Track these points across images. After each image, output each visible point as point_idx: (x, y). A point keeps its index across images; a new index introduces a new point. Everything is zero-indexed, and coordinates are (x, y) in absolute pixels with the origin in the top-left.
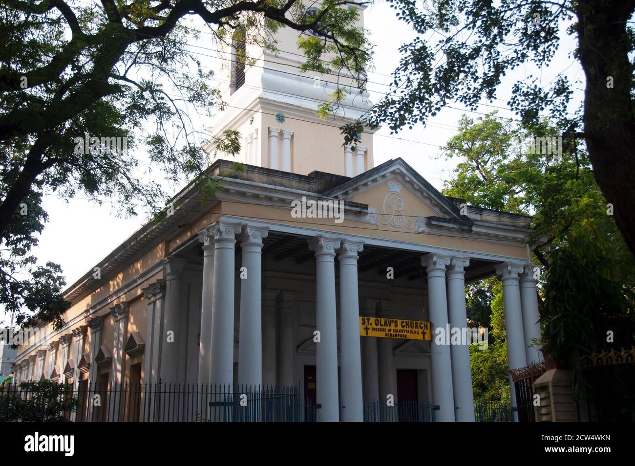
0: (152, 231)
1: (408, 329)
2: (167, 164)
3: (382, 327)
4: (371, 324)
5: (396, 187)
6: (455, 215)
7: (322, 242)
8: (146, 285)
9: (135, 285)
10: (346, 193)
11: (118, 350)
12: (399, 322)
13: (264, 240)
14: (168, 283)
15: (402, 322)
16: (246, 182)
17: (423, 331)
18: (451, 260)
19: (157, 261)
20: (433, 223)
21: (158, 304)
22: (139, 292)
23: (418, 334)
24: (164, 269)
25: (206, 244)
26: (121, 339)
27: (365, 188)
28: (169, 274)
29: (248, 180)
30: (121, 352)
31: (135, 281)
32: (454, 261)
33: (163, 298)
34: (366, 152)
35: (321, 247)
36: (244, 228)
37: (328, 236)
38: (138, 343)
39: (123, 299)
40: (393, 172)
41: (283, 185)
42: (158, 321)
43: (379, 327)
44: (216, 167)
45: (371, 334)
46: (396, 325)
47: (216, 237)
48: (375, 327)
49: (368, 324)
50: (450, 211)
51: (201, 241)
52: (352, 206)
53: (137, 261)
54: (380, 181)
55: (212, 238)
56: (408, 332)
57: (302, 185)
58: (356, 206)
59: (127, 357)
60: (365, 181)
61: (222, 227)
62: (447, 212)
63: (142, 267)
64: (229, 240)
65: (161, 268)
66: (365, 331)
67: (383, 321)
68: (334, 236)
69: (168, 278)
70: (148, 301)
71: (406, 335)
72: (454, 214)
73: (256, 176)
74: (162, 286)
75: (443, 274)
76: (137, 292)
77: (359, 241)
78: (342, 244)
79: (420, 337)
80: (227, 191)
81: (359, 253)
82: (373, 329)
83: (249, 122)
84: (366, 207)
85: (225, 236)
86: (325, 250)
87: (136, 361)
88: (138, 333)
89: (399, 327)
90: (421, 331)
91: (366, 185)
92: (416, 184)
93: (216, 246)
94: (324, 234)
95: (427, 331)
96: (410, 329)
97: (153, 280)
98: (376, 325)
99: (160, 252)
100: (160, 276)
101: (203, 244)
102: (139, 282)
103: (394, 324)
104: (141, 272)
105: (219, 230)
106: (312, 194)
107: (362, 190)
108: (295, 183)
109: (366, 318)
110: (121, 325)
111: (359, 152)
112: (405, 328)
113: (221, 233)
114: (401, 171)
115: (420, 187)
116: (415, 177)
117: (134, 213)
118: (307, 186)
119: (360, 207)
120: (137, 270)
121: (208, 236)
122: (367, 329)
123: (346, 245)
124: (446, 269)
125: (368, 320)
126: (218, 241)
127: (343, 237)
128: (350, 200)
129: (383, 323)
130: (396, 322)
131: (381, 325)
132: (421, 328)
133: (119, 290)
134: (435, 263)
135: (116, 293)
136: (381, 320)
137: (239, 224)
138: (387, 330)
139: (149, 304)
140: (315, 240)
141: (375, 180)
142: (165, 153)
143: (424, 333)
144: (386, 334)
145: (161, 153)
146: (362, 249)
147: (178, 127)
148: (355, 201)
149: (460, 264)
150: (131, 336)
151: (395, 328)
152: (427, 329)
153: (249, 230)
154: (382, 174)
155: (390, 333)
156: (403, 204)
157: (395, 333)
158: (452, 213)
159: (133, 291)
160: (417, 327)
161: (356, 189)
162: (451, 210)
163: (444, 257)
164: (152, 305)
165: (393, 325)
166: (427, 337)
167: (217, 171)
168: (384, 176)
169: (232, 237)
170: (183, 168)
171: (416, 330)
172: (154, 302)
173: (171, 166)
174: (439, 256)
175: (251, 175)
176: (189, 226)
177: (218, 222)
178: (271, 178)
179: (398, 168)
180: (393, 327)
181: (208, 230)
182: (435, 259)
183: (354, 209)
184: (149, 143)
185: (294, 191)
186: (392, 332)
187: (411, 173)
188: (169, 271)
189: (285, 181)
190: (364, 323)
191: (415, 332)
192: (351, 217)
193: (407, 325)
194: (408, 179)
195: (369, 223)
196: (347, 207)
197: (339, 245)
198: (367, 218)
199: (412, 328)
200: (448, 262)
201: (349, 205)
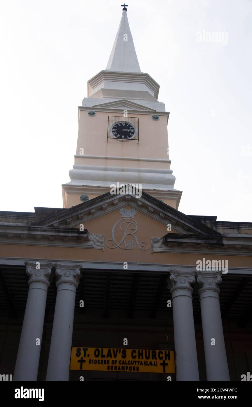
1: (141, 360)
4: (88, 355)
5: (130, 213)
6: (199, 231)
7: (28, 270)
10: (66, 223)
17: (164, 361)
18: (196, 277)
20: (169, 240)
23: (156, 365)
27: (88, 216)
32: (200, 278)
40: (124, 199)
43: (99, 358)
45: (89, 367)
48: (94, 358)
49: (85, 356)
50: (192, 227)
52: (68, 232)
54: (109, 208)
56: (142, 364)
58: (72, 232)
60: (87, 210)
62: (189, 229)
66: (79, 364)
67: (105, 351)
68: (45, 263)
71: (138, 368)
72: (197, 230)
75: (188, 293)
77: (75, 265)
78: (54, 269)
81: (76, 278)
82: (90, 361)
84: (85, 231)
86: (34, 278)
89: (129, 358)
90: (159, 362)
91: (88, 213)
92: (150, 206)
95: (170, 362)
96: (144, 360)
98: (97, 356)
103: (121, 354)
109: (82, 348)
112: (137, 359)
114: (132, 198)
115: (154, 208)
116: (147, 200)
119: (78, 232)
122: (82, 361)
123: (58, 271)
124: (191, 288)
125: (85, 350)
129: (105, 353)
131: (103, 356)
132: (161, 358)
134: (174, 282)
136: (102, 350)
138: (110, 362)
141: (100, 208)
143: (164, 365)
144: (109, 367)
146: (78, 273)
149: (210, 281)
151: (122, 360)
152: (169, 359)
154: (108, 201)
155: (114, 365)
156: (137, 227)
157: (121, 366)
160: (154, 356)
162: (194, 226)
163: (187, 275)
166: (169, 368)
168: (112, 204)
171: (153, 361)
174: (178, 274)
179: (128, 195)
180: (119, 357)
183: (70, 235)
186: (117, 364)
190: (78, 355)
191: (151, 364)
192: (71, 244)
193: (141, 355)
194: (141, 204)
195: (92, 248)
196: (62, 234)
197: (49, 271)
198: (89, 244)
199: (148, 358)
200: (192, 279)
201: (64, 232)
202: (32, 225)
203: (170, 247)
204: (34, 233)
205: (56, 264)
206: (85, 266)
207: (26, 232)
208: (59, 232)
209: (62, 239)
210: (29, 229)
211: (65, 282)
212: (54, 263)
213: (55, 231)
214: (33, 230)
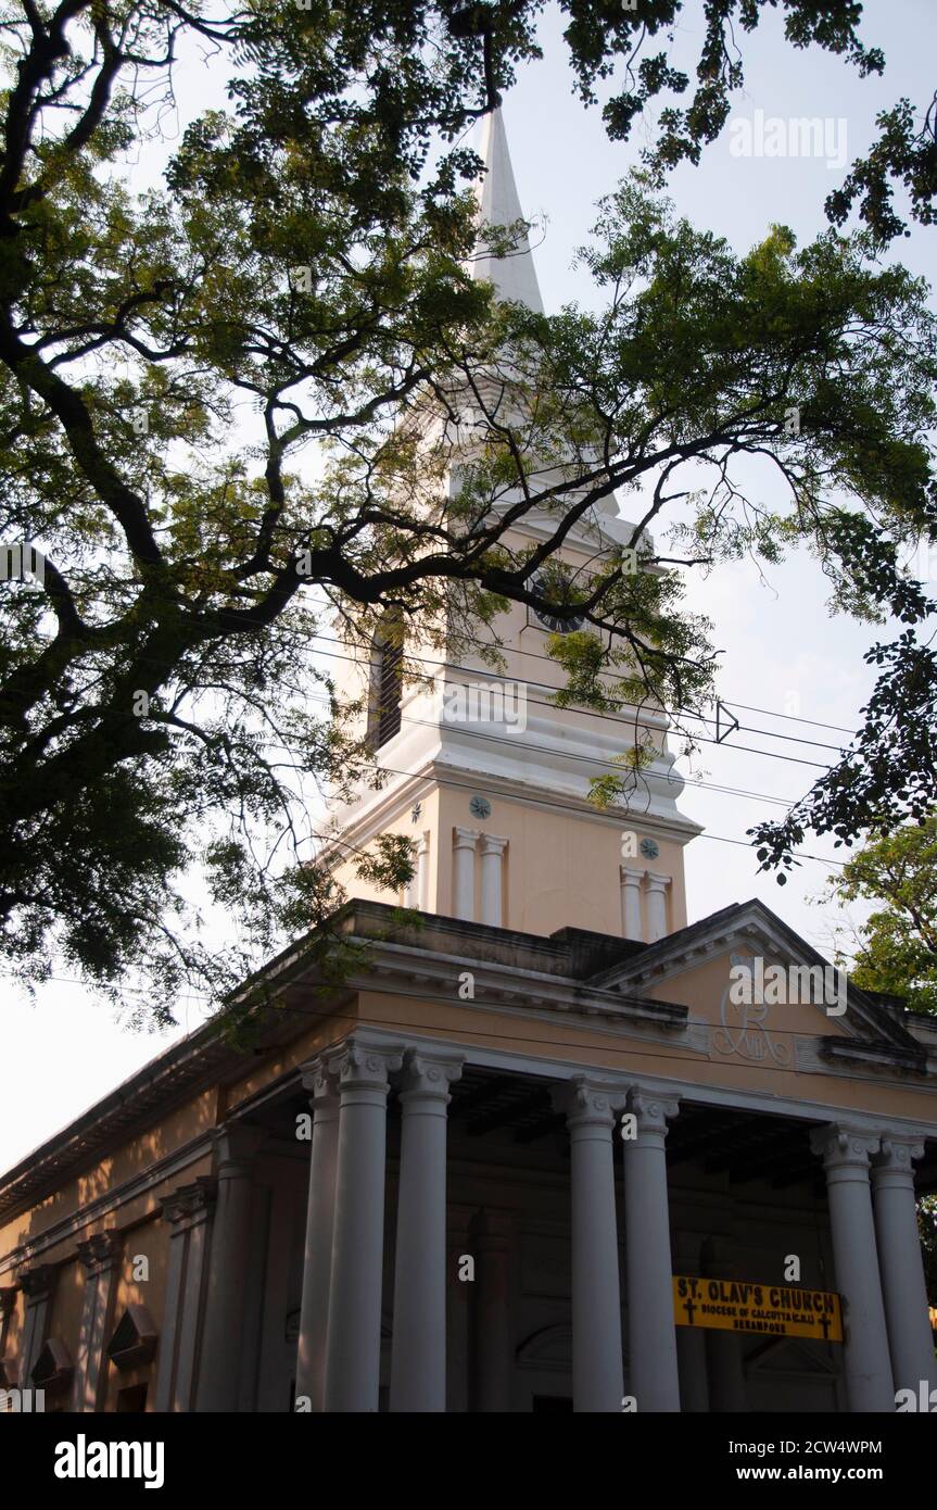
0: (191, 1061)
1: (786, 1310)
2: (249, 908)
3: (728, 1304)
4: (700, 1296)
6: (885, 1035)
7: (585, 1092)
8: (168, 1190)
9: (140, 1189)
10: (638, 980)
11: (91, 1350)
12: (766, 1291)
13: (454, 1087)
14: (222, 1185)
15: (773, 1293)
16: (415, 951)
17: (824, 1315)
18: (882, 1142)
19: (198, 1132)
20: (836, 1051)
21: (198, 1235)
22: (151, 1205)
23: (812, 1323)
24: (215, 1152)
25: (319, 1093)
26: (100, 1322)
27: (678, 968)
28: (226, 1164)
29: (417, 946)
30: (98, 1356)
31: (142, 1179)
32: (888, 1145)
33: (209, 1221)
34: (669, 886)
35: (583, 1104)
36: (409, 1056)
37: (598, 1078)
38: (142, 1334)
39: (111, 1221)
40: (742, 933)
41: (495, 959)
42: (195, 1278)
43: (718, 1303)
44: (348, 916)
45: (703, 1320)
46: (759, 1301)
47: (344, 1079)
48: (710, 1302)
49: (694, 1296)
50: (873, 1024)
51: (306, 1086)
52: (652, 1009)
53: (148, 1131)
54: (713, 952)
55: (333, 1080)
56: (789, 1319)
57: (538, 959)
58: (661, 1011)
59: (112, 1367)
60: (678, 953)
61: (358, 1054)
62: (865, 1027)
63: (161, 1145)
64: (373, 1086)
65: (208, 1148)
66: (686, 1313)
67: (728, 1287)
68: (611, 1080)
69: (223, 1172)
70: (170, 1229)
71: (783, 1327)
72: (881, 1031)
73: (436, 937)
74: (207, 1191)
75: (865, 1176)
76: (145, 1205)
77: (671, 1090)
79: (816, 1332)
80: (373, 971)
81: (669, 1121)
82: (705, 1308)
83: (409, 815)
84: (682, 1011)
85: (365, 1076)
86: (592, 1113)
87: (134, 1380)
88: (143, 1309)
89: (767, 1306)
90: (817, 1316)
91: (680, 960)
92: (795, 960)
93: (344, 1098)
94: (589, 1075)
95: (833, 1318)
96: (792, 1311)
97: (188, 1179)
98: (713, 1298)
99: (205, 1111)
100: (204, 1169)
101: (310, 1093)
102: (151, 1181)
103: (754, 1296)
104: (158, 1156)
105: (352, 1062)
106: (563, 980)
107: (672, 971)
108: (521, 955)
109: (687, 1279)
110: (102, 1288)
111: (654, 887)
112: (780, 1309)
113: (355, 1067)
114: (760, 932)
116: (792, 946)
117: (170, 1020)
118: (550, 963)
119: (670, 1012)
120: (148, 1153)
121: (326, 1075)
122: (690, 1308)
123: (640, 1102)
124: (868, 1164)
125: (694, 1284)
126: (349, 1087)
127: (632, 1082)
128: (646, 996)
129: (727, 1293)
130: (758, 1292)
131: (724, 1299)
132: (819, 1309)
133: (102, 1202)
134: (843, 1148)
135: (93, 1208)
136: (722, 1285)
137: (399, 1048)
138: (738, 1312)
139: (173, 1237)
140: (569, 1087)
141: (701, 951)
142: (246, 883)
143: (825, 1323)
144: (736, 1322)
145: (236, 881)
146: (675, 1111)
147: (278, 825)
148: (656, 996)
149: (902, 1152)
150: (127, 1316)
151: (757, 1308)
152: (832, 1311)
153: (419, 1062)
154: (717, 936)
155: (744, 1319)
157: (756, 1320)
158: (878, 1029)
159: (135, 1203)
160: (808, 1306)
161: (660, 970)
162: (877, 1021)
163: (864, 1134)
164: (181, 1240)
165: (751, 1298)
166: (834, 1334)
167: (350, 926)
168: (721, 942)
169: (382, 1078)
170: (283, 919)
171: (807, 1313)
172: (188, 1232)
173: (257, 911)
174: (855, 1132)
175: (424, 936)
176: (280, 1051)
177: (350, 1043)
178: (470, 942)
179: (753, 924)
180: (751, 1304)
181: (326, 1060)
182: (843, 1138)
183: (655, 1016)
184: (212, 861)
185: (522, 972)
186: (750, 1318)
187: (781, 936)
188: (225, 1156)
189: (500, 950)
190: (683, 1293)
191: (804, 1319)
192: (649, 1035)
193: (785, 1299)
194: (776, 950)
195: (685, 1049)
196: (640, 1013)
198: (683, 1038)
199: (798, 1307)
200: (875, 1146)
201: (646, 1008)
202: (582, 985)
204: (587, 1003)
205: (637, 1087)
207: (570, 999)
208: (635, 1006)
209: (635, 1021)
210: (579, 993)
213: (627, 1005)
214: (585, 996)
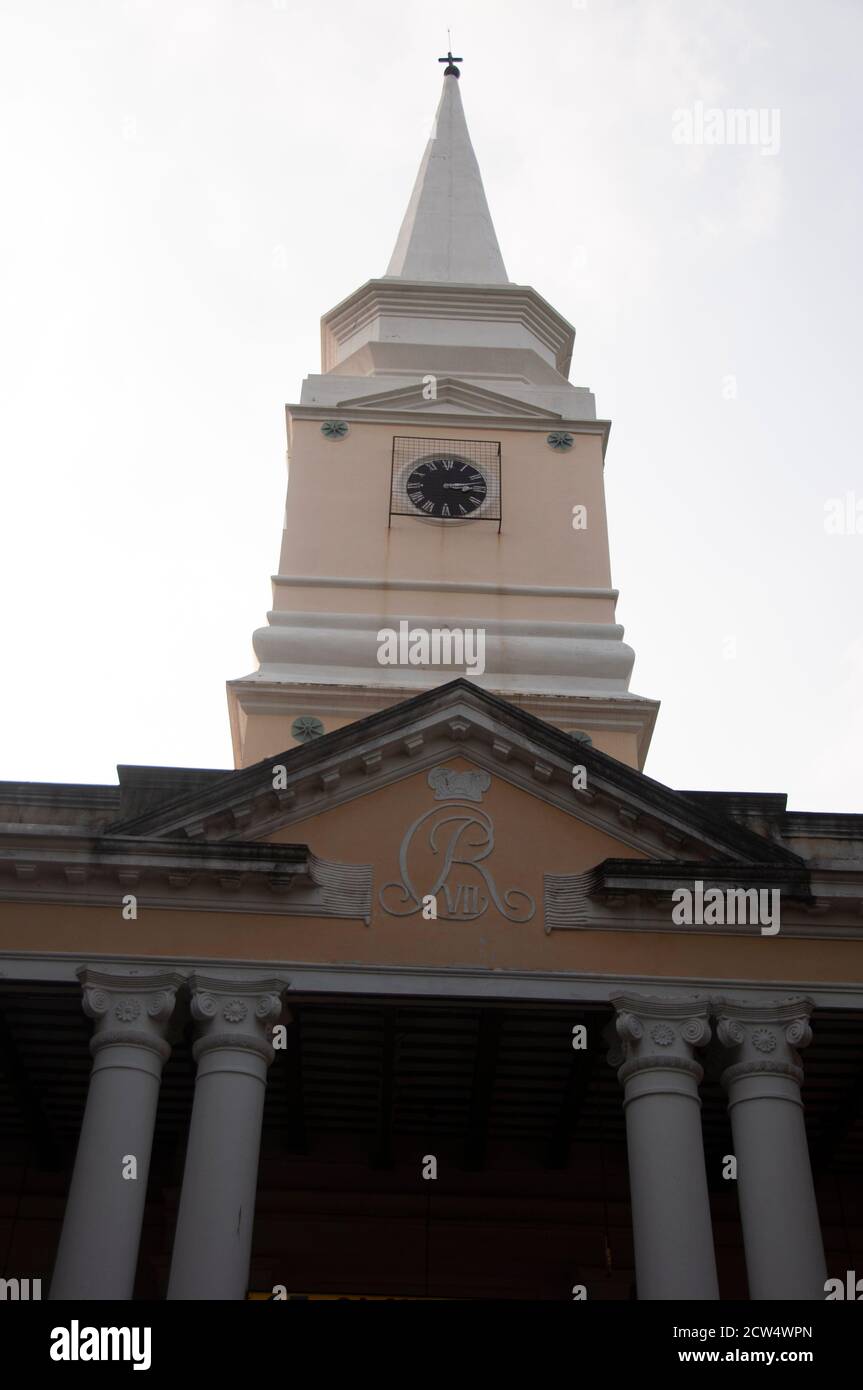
5: (466, 786)
6: (722, 848)
18: (713, 1023)
20: (611, 883)
32: (726, 1026)
40: (442, 734)
50: (696, 835)
52: (239, 857)
54: (388, 767)
58: (256, 857)
62: (685, 844)
72: (716, 846)
75: (685, 1084)
77: (262, 979)
78: (184, 996)
84: (301, 854)
86: (111, 1028)
91: (316, 784)
92: (542, 760)
114: (475, 728)
115: (555, 768)
116: (530, 737)
119: (273, 857)
123: (202, 1002)
124: (694, 1063)
134: (632, 1041)
141: (355, 766)
149: (764, 1037)
154: (385, 740)
156: (490, 837)
158: (709, 842)
161: (276, 803)
162: (705, 831)
163: (675, 1014)
168: (401, 750)
174: (648, 1011)
179: (459, 718)
182: (624, 1021)
183: (245, 866)
187: (511, 726)
192: (248, 901)
194: (505, 750)
195: (328, 916)
196: (216, 864)
197: (168, 1000)
198: (317, 899)
200: (699, 1030)
201: (225, 856)
202: (105, 833)
203: (614, 909)
204: (114, 860)
205: (193, 977)
206: (301, 982)
207: (83, 858)
208: (206, 855)
209: (216, 882)
210: (97, 846)
211: (227, 1044)
212: (184, 972)
213: (190, 855)
214: (112, 851)
